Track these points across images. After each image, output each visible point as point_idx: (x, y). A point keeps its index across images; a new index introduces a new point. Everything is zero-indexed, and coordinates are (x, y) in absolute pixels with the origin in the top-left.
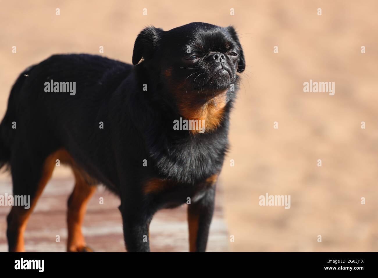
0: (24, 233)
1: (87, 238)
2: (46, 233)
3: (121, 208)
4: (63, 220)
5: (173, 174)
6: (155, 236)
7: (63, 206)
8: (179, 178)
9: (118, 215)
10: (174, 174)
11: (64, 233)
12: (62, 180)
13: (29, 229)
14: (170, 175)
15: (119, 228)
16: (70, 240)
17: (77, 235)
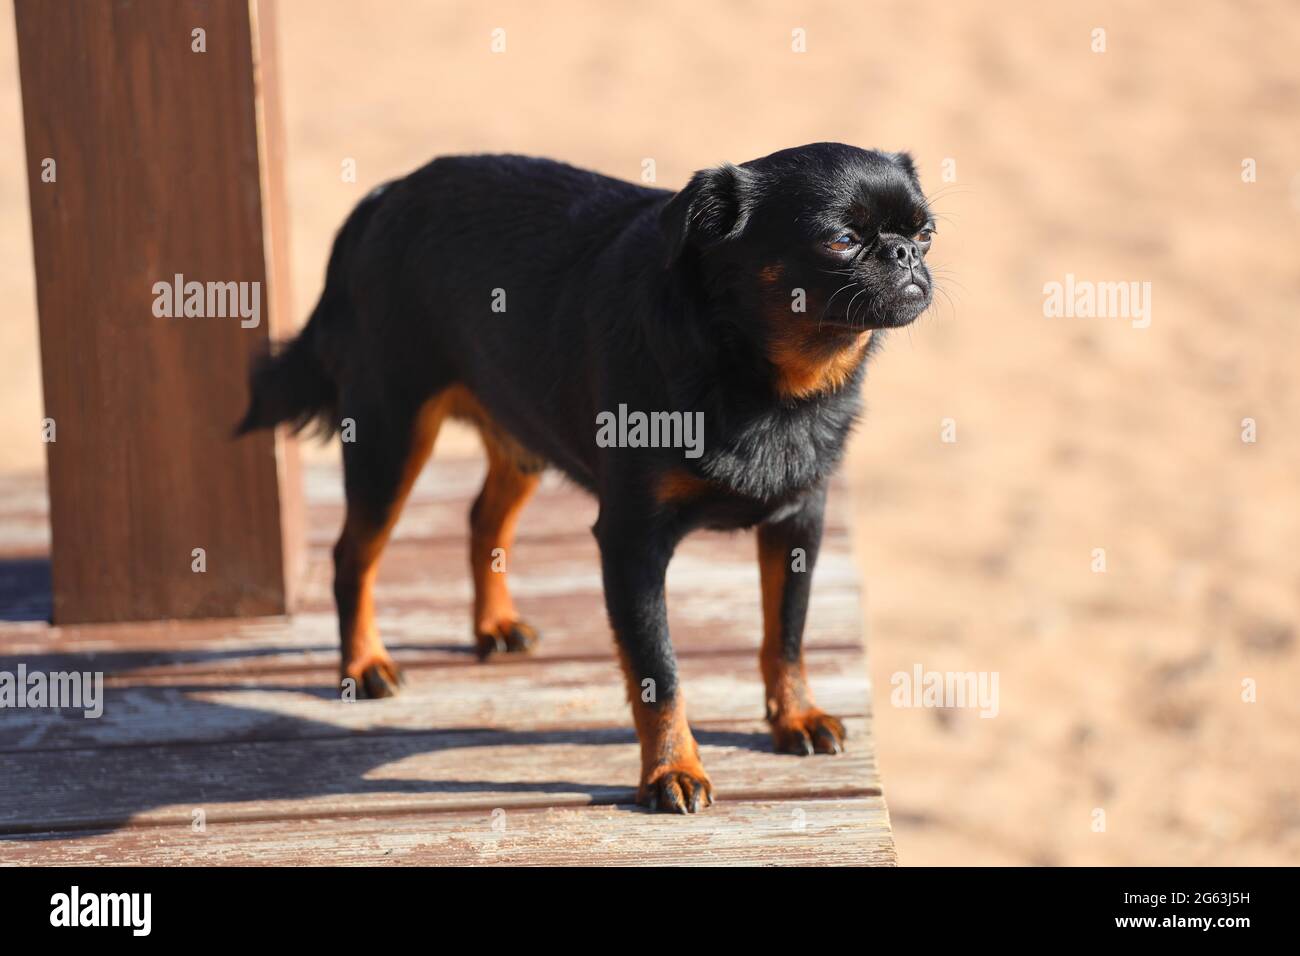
0: (374, 589)
1: (519, 602)
2: (424, 589)
3: (598, 530)
4: (461, 555)
5: (722, 473)
6: (682, 597)
7: (460, 525)
8: (734, 483)
9: (592, 548)
10: (726, 472)
11: (465, 590)
12: (456, 463)
13: (384, 580)
14: (715, 474)
15: (592, 579)
16: (480, 605)
17: (494, 592)
